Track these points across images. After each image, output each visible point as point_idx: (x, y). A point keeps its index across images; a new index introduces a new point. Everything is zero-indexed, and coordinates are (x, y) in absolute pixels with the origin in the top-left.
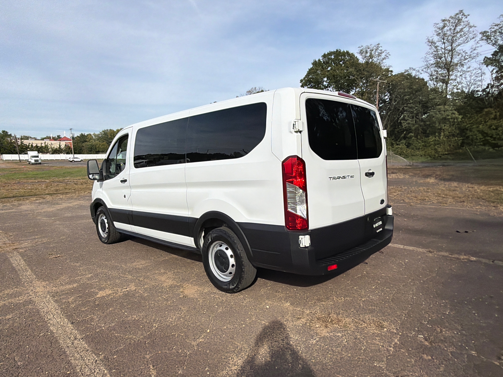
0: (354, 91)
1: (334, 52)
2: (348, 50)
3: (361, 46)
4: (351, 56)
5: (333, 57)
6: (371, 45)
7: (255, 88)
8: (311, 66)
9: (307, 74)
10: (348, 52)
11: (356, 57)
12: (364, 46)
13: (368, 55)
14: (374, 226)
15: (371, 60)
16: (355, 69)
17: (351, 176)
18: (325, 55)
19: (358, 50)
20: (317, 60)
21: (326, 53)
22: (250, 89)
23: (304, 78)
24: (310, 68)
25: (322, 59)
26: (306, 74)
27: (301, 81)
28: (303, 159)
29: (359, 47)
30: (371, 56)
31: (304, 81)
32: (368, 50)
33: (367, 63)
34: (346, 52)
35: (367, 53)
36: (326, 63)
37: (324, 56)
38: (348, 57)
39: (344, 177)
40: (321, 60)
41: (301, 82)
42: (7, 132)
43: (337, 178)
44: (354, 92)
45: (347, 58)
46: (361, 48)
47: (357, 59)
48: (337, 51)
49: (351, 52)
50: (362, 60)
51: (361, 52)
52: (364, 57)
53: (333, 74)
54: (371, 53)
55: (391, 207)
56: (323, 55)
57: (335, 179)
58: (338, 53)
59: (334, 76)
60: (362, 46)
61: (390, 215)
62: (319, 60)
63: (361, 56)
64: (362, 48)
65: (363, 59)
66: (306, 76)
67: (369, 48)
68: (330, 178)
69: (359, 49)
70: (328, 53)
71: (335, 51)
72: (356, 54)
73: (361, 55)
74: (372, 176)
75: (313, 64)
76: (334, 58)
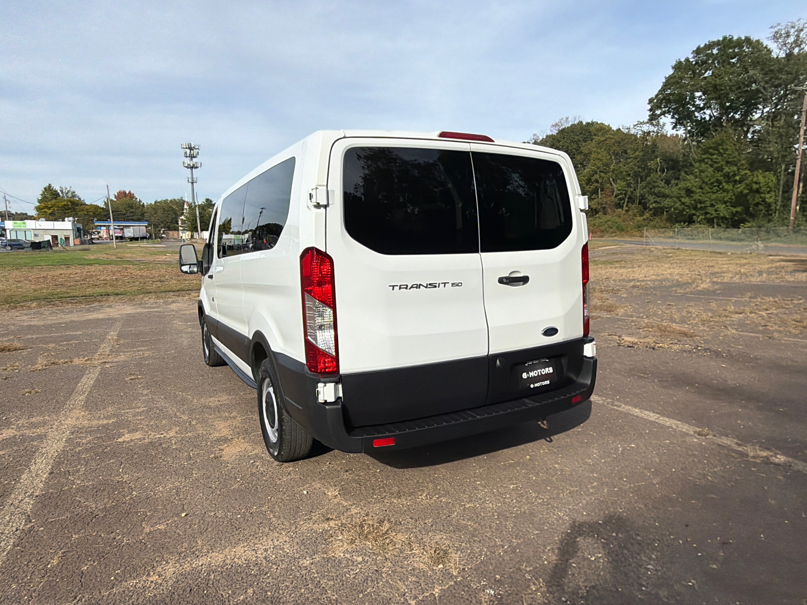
0: (760, 111)
1: (719, 41)
2: (748, 35)
3: (775, 25)
4: (756, 46)
5: (715, 51)
6: (799, 20)
7: (567, 118)
8: (671, 72)
9: (662, 88)
10: (748, 40)
11: (766, 47)
12: (783, 25)
13: (791, 39)
14: (525, 376)
15: (796, 51)
16: (762, 69)
17: (453, 284)
18: (698, 48)
19: (770, 33)
20: (683, 60)
21: (702, 46)
22: (557, 121)
23: (657, 96)
24: (667, 76)
25: (694, 57)
26: (660, 88)
27: (651, 101)
28: (327, 252)
29: (771, 27)
30: (798, 43)
31: (655, 101)
32: (792, 31)
33: (789, 56)
34: (743, 38)
35: (788, 36)
36: (703, 64)
37: (698, 51)
38: (748, 48)
39: (433, 286)
40: (691, 60)
41: (649, 104)
42: (211, 201)
43: (412, 287)
44: (760, 115)
45: (747, 50)
46: (776, 29)
47: (768, 50)
48: (725, 38)
49: (754, 38)
50: (778, 51)
51: (776, 37)
52: (782, 45)
53: (713, 82)
54: (798, 36)
55: (594, 343)
56: (695, 49)
57: (406, 288)
58: (726, 44)
59: (715, 86)
60: (779, 24)
61: (588, 356)
62: (687, 60)
63: (776, 44)
64: (779, 27)
65: (780, 49)
66: (659, 91)
67: (793, 27)
68: (393, 286)
69: (773, 30)
70: (705, 45)
71: (721, 39)
72: (766, 40)
73: (776, 42)
74: (522, 283)
75: (673, 68)
76: (717, 54)
